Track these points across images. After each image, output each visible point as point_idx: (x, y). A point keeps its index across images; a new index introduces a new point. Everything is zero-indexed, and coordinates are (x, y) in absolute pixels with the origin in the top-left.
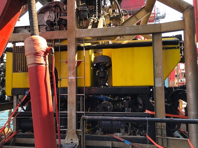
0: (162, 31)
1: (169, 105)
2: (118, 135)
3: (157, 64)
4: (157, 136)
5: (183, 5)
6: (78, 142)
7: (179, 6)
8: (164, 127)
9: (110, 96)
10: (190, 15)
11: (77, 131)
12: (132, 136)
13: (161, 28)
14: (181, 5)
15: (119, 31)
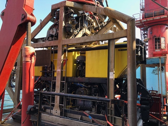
0: (114, 38)
1: (124, 94)
2: (87, 112)
3: (111, 62)
4: (108, 115)
5: (125, 19)
6: (60, 112)
7: (123, 19)
8: (113, 109)
9: (84, 84)
10: (130, 26)
11: (59, 105)
12: (96, 114)
13: (113, 36)
14: (124, 19)
15: (87, 39)
